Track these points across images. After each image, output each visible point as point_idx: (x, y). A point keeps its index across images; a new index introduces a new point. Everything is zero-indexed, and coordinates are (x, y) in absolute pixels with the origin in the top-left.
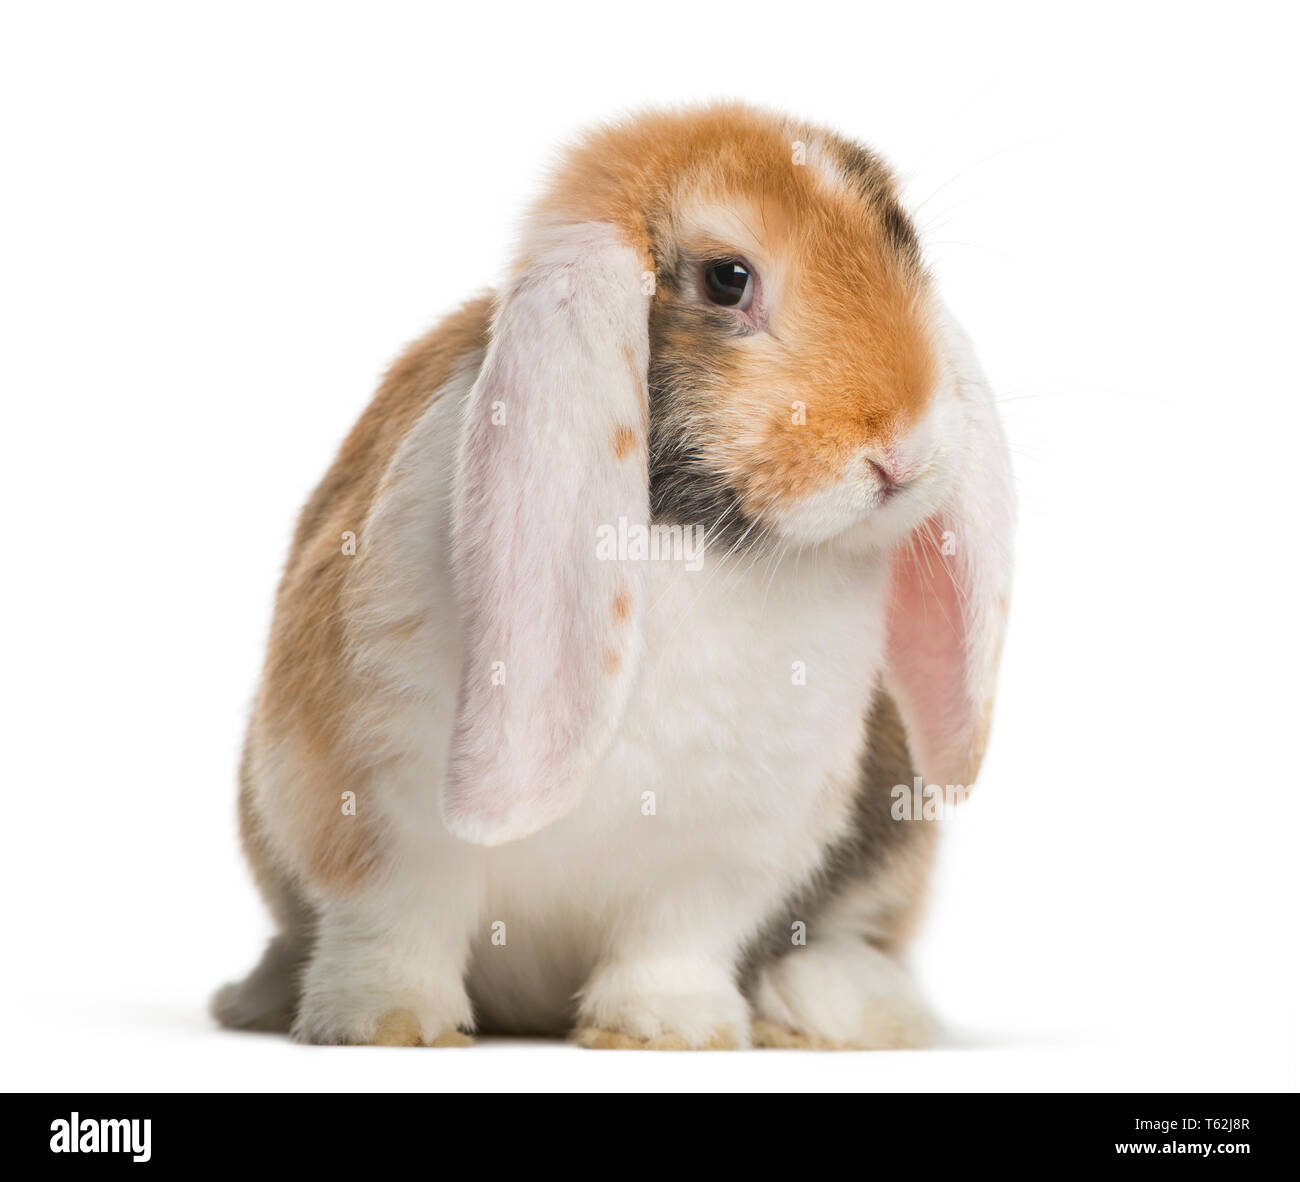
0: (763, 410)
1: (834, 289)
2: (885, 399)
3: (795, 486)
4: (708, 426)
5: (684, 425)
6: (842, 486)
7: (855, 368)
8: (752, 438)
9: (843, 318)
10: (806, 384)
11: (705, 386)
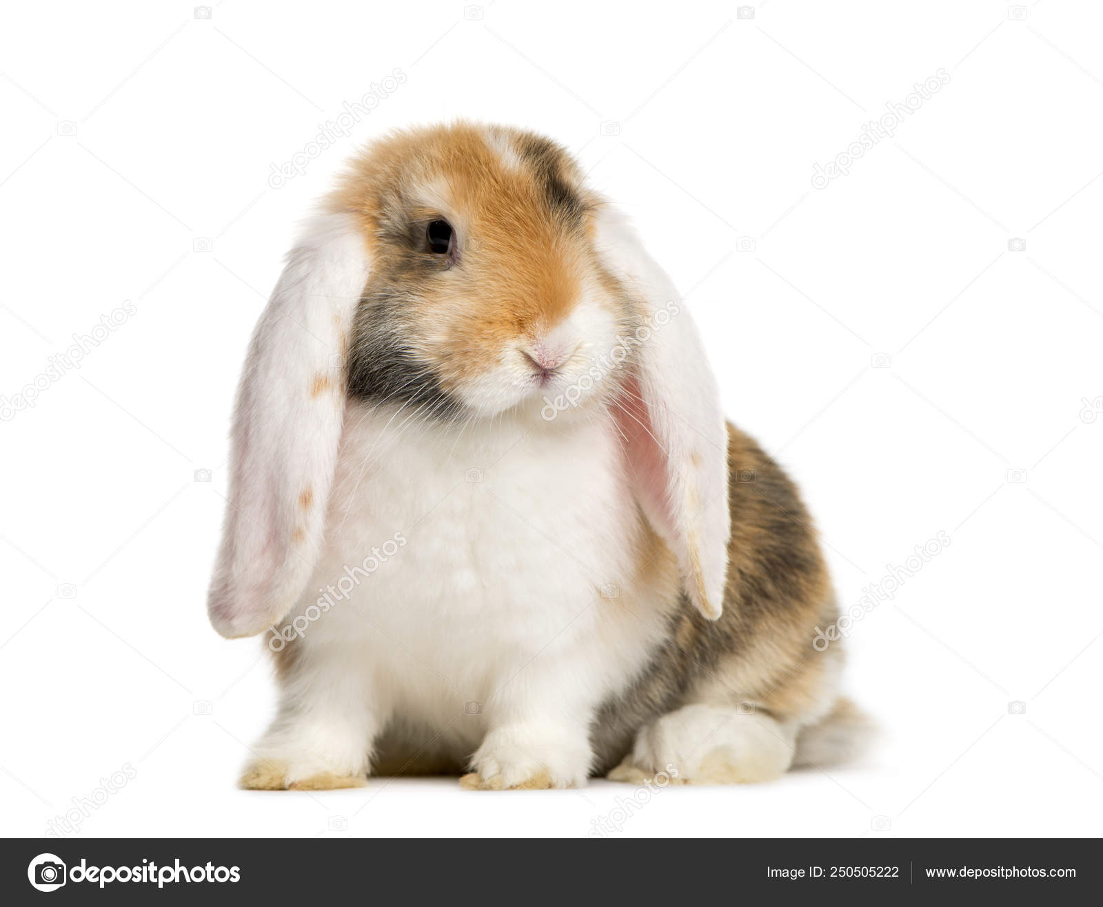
0: (447, 318)
1: (495, 232)
2: (530, 307)
3: (467, 368)
4: (412, 330)
5: (394, 331)
6: (501, 369)
7: (509, 286)
8: (438, 337)
9: (500, 252)
10: (474, 298)
11: (410, 304)
